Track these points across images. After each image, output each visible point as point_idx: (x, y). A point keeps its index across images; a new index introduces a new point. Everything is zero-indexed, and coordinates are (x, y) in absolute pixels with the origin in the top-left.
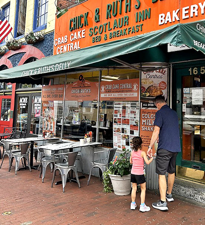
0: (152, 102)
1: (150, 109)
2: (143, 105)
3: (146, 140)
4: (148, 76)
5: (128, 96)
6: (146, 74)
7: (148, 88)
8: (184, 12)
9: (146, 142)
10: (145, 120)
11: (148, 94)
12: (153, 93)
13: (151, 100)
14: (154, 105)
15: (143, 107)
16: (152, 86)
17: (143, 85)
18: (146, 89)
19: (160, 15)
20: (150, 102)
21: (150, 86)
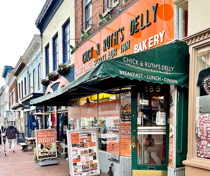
0: (128, 117)
1: (126, 122)
2: (122, 119)
3: (124, 145)
4: (125, 97)
5: (113, 113)
6: (124, 96)
7: (125, 107)
8: (150, 42)
9: (124, 147)
10: (123, 131)
11: (125, 111)
12: (128, 110)
13: (127, 115)
14: (129, 119)
15: (122, 121)
16: (128, 105)
17: (122, 104)
18: (124, 107)
19: (135, 46)
20: (126, 117)
21: (126, 105)
